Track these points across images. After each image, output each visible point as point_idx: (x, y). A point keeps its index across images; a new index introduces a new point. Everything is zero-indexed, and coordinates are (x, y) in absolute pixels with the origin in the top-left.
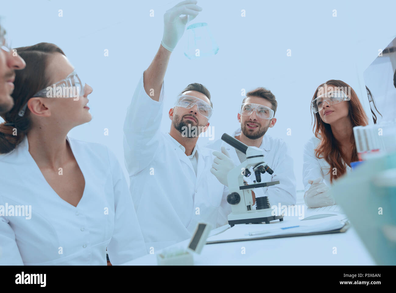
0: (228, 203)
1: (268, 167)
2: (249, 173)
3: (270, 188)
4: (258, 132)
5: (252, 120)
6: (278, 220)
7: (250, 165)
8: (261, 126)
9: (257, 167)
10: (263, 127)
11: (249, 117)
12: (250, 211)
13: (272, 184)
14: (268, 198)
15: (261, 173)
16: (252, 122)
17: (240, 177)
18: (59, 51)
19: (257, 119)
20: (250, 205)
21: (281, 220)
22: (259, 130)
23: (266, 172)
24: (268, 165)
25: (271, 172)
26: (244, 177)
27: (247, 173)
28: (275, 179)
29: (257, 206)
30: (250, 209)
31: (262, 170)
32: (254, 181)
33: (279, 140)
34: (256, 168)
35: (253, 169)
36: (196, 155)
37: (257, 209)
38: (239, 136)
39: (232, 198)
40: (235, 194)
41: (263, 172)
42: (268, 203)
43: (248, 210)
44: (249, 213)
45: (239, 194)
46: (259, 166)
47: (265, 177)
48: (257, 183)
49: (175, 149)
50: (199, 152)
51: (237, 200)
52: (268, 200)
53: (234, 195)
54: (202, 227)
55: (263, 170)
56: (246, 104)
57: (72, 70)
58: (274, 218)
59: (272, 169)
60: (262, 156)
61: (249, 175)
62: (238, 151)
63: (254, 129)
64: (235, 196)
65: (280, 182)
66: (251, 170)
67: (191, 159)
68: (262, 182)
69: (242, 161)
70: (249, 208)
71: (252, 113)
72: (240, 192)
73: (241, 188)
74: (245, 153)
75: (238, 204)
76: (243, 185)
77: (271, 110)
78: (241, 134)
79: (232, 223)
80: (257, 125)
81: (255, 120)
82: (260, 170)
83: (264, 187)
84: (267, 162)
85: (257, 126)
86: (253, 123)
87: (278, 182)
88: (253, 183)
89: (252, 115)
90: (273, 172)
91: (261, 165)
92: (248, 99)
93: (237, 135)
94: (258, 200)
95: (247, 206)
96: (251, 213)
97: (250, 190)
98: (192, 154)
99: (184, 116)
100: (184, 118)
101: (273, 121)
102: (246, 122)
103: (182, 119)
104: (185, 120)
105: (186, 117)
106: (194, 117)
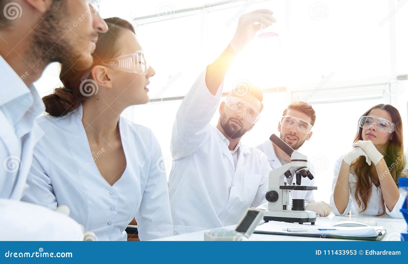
1: (310, 172)
4: (296, 145)
5: (293, 133)
6: (310, 223)
8: (299, 140)
9: (300, 170)
10: (300, 140)
11: (289, 129)
12: (285, 210)
13: (311, 189)
14: (304, 201)
15: (302, 177)
16: (292, 135)
17: (281, 178)
18: (131, 28)
20: (286, 205)
21: (313, 224)
22: (297, 143)
23: (307, 176)
24: (310, 171)
25: (311, 177)
27: (288, 174)
28: (314, 184)
29: (292, 207)
30: (285, 209)
31: (304, 174)
34: (297, 172)
39: (271, 195)
40: (275, 193)
41: (305, 176)
43: (283, 209)
44: (284, 212)
45: (278, 193)
46: (302, 169)
48: (296, 185)
49: (220, 142)
51: (275, 198)
52: (304, 203)
53: (273, 194)
56: (287, 116)
57: (140, 48)
58: (307, 220)
60: (306, 161)
61: (290, 177)
63: (292, 142)
65: (318, 188)
67: (232, 154)
68: (302, 185)
71: (292, 126)
72: (279, 191)
73: (281, 187)
74: (290, 156)
75: (275, 202)
76: (283, 185)
79: (267, 219)
80: (296, 138)
81: (295, 133)
82: (302, 173)
85: (296, 140)
87: (316, 188)
88: (292, 185)
89: (293, 128)
90: (313, 178)
91: (304, 169)
92: (289, 111)
94: (295, 201)
95: (284, 206)
96: (286, 212)
97: (288, 190)
98: (234, 150)
99: (231, 119)
100: (230, 120)
101: (310, 135)
102: (286, 135)
103: (229, 121)
104: (231, 122)
105: (232, 120)
106: (240, 121)
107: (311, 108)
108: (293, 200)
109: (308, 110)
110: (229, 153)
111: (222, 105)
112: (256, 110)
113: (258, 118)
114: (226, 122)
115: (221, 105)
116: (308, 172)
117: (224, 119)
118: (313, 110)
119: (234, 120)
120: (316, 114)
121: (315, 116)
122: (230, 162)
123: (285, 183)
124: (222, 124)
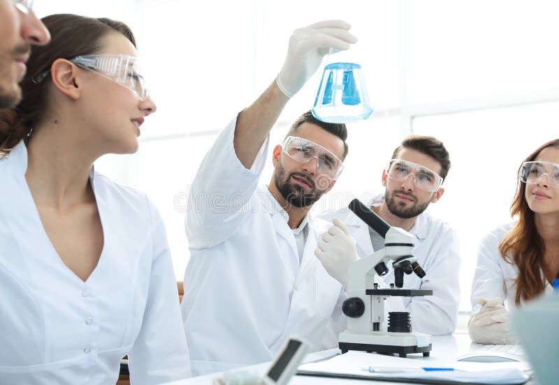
0: (343, 314)
2: (386, 270)
3: (416, 299)
5: (406, 190)
6: (421, 354)
7: (389, 257)
8: (417, 201)
9: (400, 262)
10: (420, 203)
11: (401, 183)
12: (375, 332)
13: (420, 293)
14: (410, 316)
16: (404, 193)
17: (369, 275)
19: (413, 190)
20: (379, 322)
21: (426, 355)
23: (413, 273)
24: (418, 262)
25: (421, 274)
26: (376, 275)
27: (381, 269)
28: (426, 287)
29: (389, 326)
30: (378, 330)
32: (392, 285)
33: (442, 224)
34: (397, 264)
35: (393, 264)
36: (306, 230)
37: (389, 331)
38: (378, 208)
39: (351, 306)
40: (357, 301)
41: (409, 273)
42: (408, 324)
43: (374, 330)
44: (375, 334)
45: (364, 302)
46: (403, 260)
47: (410, 281)
48: (395, 288)
50: (310, 225)
51: (358, 310)
52: (410, 319)
53: (355, 304)
54: (294, 346)
55: (408, 269)
56: (398, 160)
58: (415, 349)
59: (424, 269)
60: (411, 245)
61: (384, 273)
62: (374, 231)
64: (357, 303)
65: (434, 293)
66: (389, 265)
68: (404, 288)
69: (376, 248)
70: (376, 326)
71: (406, 178)
72: (366, 299)
73: (369, 292)
75: (359, 317)
76: (373, 288)
77: (440, 177)
78: (382, 205)
79: (345, 347)
80: (412, 198)
81: (410, 190)
82: (405, 267)
83: (407, 297)
84: (417, 256)
85: (412, 200)
86: (407, 194)
87: (429, 293)
88: (389, 287)
89: (407, 182)
90: (425, 274)
91: (407, 259)
92: (403, 151)
93: (376, 205)
94: (393, 316)
95: (374, 324)
96: (378, 334)
97: (382, 297)
98: (298, 227)
99: (292, 175)
100: (292, 178)
101: (438, 193)
102: (396, 192)
103: (289, 178)
104: (293, 181)
105: (295, 176)
106: (308, 178)
107: (441, 146)
108: (389, 313)
109: (436, 149)
110: (289, 233)
111: (277, 152)
112: (335, 157)
113: (340, 169)
114: (284, 180)
115: (274, 152)
116: (415, 264)
117: (282, 176)
118: (444, 149)
119: (298, 176)
120: (451, 158)
121: (449, 162)
122: (291, 248)
123: (376, 284)
124: (279, 185)
